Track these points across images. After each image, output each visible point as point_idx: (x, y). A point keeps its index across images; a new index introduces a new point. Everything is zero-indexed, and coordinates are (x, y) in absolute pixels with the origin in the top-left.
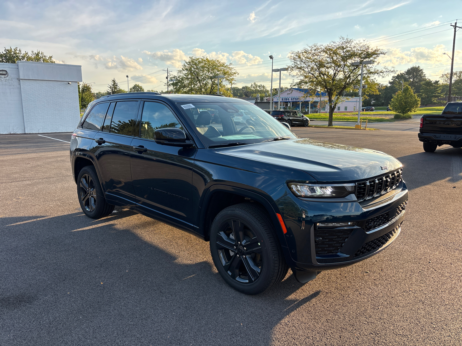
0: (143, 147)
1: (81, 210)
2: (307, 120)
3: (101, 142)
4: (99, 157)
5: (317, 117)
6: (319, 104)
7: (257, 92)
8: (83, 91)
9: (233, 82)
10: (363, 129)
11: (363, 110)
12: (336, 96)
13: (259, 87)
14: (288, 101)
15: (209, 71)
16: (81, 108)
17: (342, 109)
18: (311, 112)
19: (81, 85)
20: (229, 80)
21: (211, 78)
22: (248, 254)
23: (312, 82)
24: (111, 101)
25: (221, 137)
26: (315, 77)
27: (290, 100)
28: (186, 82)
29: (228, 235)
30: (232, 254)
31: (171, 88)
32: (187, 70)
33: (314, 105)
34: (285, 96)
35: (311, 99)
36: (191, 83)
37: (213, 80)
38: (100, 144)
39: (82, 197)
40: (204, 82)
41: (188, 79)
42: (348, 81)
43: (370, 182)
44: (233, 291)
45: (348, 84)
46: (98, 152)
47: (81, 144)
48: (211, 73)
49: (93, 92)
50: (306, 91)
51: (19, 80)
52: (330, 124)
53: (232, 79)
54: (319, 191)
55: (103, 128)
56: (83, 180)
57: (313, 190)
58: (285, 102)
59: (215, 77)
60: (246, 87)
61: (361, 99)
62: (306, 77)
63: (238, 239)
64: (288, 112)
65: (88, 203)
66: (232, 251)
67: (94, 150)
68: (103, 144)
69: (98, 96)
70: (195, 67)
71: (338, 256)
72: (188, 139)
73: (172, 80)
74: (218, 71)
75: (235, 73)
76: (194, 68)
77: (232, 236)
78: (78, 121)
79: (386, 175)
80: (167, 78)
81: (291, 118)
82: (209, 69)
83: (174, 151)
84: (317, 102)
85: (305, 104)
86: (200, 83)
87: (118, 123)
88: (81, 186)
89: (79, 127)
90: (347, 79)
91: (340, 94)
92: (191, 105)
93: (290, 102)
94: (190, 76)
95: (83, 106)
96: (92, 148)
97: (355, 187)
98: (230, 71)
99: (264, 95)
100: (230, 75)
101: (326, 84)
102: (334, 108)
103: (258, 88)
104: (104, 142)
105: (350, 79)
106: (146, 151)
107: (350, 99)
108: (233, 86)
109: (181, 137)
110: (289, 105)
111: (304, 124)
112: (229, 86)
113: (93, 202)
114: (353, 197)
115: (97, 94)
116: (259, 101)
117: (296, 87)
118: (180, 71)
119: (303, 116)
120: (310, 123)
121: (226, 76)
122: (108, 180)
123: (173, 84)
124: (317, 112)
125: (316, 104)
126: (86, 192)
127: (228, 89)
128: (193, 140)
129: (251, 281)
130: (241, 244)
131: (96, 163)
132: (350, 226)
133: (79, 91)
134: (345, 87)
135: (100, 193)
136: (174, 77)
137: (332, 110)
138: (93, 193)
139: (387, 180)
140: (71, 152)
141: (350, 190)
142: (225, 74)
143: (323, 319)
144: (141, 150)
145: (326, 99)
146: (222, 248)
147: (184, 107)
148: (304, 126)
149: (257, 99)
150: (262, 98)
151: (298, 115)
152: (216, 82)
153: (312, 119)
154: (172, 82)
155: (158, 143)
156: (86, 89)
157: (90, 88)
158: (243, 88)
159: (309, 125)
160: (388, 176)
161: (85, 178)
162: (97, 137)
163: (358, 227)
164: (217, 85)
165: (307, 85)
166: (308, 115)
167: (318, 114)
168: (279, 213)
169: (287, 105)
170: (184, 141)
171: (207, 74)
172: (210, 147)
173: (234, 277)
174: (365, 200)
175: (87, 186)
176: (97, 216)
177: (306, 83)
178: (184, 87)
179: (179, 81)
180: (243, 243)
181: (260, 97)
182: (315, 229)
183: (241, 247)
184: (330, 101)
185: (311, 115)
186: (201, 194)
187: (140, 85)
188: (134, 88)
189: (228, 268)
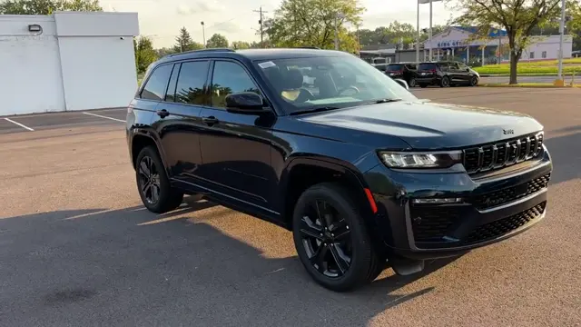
0: (213, 118)
1: (142, 203)
2: (476, 75)
3: (164, 114)
4: (162, 134)
5: (494, 70)
6: (497, 51)
7: (399, 34)
8: (141, 47)
9: (358, 23)
10: (568, 86)
11: (574, 55)
12: (523, 35)
13: (403, 26)
14: (447, 47)
15: (321, 9)
16: (139, 73)
17: (538, 56)
18: (485, 63)
19: (138, 40)
20: (351, 20)
21: (325, 19)
22: (336, 241)
23: (482, 16)
24: (174, 63)
25: (309, 101)
26: (487, 9)
27: (451, 46)
28: (288, 27)
29: (314, 222)
30: (319, 243)
31: (266, 37)
32: (288, 8)
33: (490, 51)
34: (440, 39)
35: (484, 42)
36: (294, 29)
37: (327, 22)
38: (162, 116)
39: (143, 187)
40: (314, 26)
41: (290, 21)
42: (541, 10)
43: (484, 149)
44: (321, 288)
45: (540, 16)
46: (161, 127)
47: (139, 118)
48: (325, 11)
49: (154, 49)
50: (473, 30)
51: (57, 37)
52: (513, 81)
53: (357, 19)
54: (418, 161)
55: (167, 97)
56: (143, 164)
57: (410, 160)
58: (444, 49)
59: (331, 16)
60: (382, 29)
61: (570, 38)
62: (471, 8)
63: (325, 224)
64: (445, 65)
65: (149, 194)
66: (320, 240)
67: (156, 125)
68: (166, 118)
69: (162, 53)
70: (301, 4)
71: (445, 240)
72: (265, 104)
73: (266, 25)
74: (335, 8)
75: (361, 9)
76: (299, 6)
77: (318, 222)
78: (135, 89)
79: (513, 140)
80: (260, 22)
81: (449, 74)
82: (321, 5)
83: (249, 120)
84: (495, 47)
85: (475, 51)
86: (308, 26)
87: (188, 90)
88: (141, 172)
89: (136, 96)
90: (540, 8)
91: (528, 33)
92: (271, 62)
93: (450, 49)
94: (293, 18)
95: (141, 70)
96: (153, 122)
97: (462, 154)
98: (353, 7)
99: (410, 39)
100: (354, 12)
101: (504, 19)
102: (519, 55)
103: (401, 30)
104: (168, 114)
105: (544, 8)
106: (217, 122)
107: (545, 39)
108: (360, 28)
109: (256, 103)
110: (448, 54)
111: (470, 81)
112: (352, 29)
113: (156, 191)
114: (460, 167)
115: (160, 51)
116: (401, 49)
117: (457, 25)
118: (278, 11)
119: (468, 70)
120: (481, 81)
121: (347, 14)
122: (174, 164)
123: (269, 32)
124: (495, 63)
125: (492, 50)
126: (146, 180)
127: (350, 35)
128: (272, 107)
129: (340, 274)
130: (328, 230)
131: (159, 142)
132: (458, 202)
133: (135, 48)
134: (535, 22)
135: (165, 180)
136: (270, 21)
137: (515, 58)
138: (156, 180)
139: (512, 147)
140: (127, 131)
141: (456, 158)
142: (345, 10)
143: (427, 317)
144: (212, 121)
145: (506, 41)
146: (307, 237)
147: (262, 65)
148: (469, 85)
149: (398, 46)
150: (406, 45)
151: (461, 69)
152: (332, 24)
153: (484, 75)
154: (266, 29)
155: (229, 111)
156: (144, 45)
157: (150, 43)
158: (378, 30)
159: (479, 83)
160: (515, 143)
161: (146, 161)
162: (159, 109)
163: (468, 204)
164: (334, 28)
165: (474, 21)
166: (479, 68)
167: (497, 65)
168: (367, 187)
169: (445, 53)
170: (260, 107)
171: (319, 13)
172: (292, 114)
173: (321, 270)
174: (479, 172)
175: (148, 172)
176: (161, 209)
177: (473, 18)
178: (285, 34)
179: (277, 27)
180: (331, 228)
181: (404, 43)
182: (410, 206)
183: (328, 234)
184: (512, 44)
185: (485, 68)
186: (279, 176)
187: (222, 35)
188: (213, 39)
189: (314, 260)
